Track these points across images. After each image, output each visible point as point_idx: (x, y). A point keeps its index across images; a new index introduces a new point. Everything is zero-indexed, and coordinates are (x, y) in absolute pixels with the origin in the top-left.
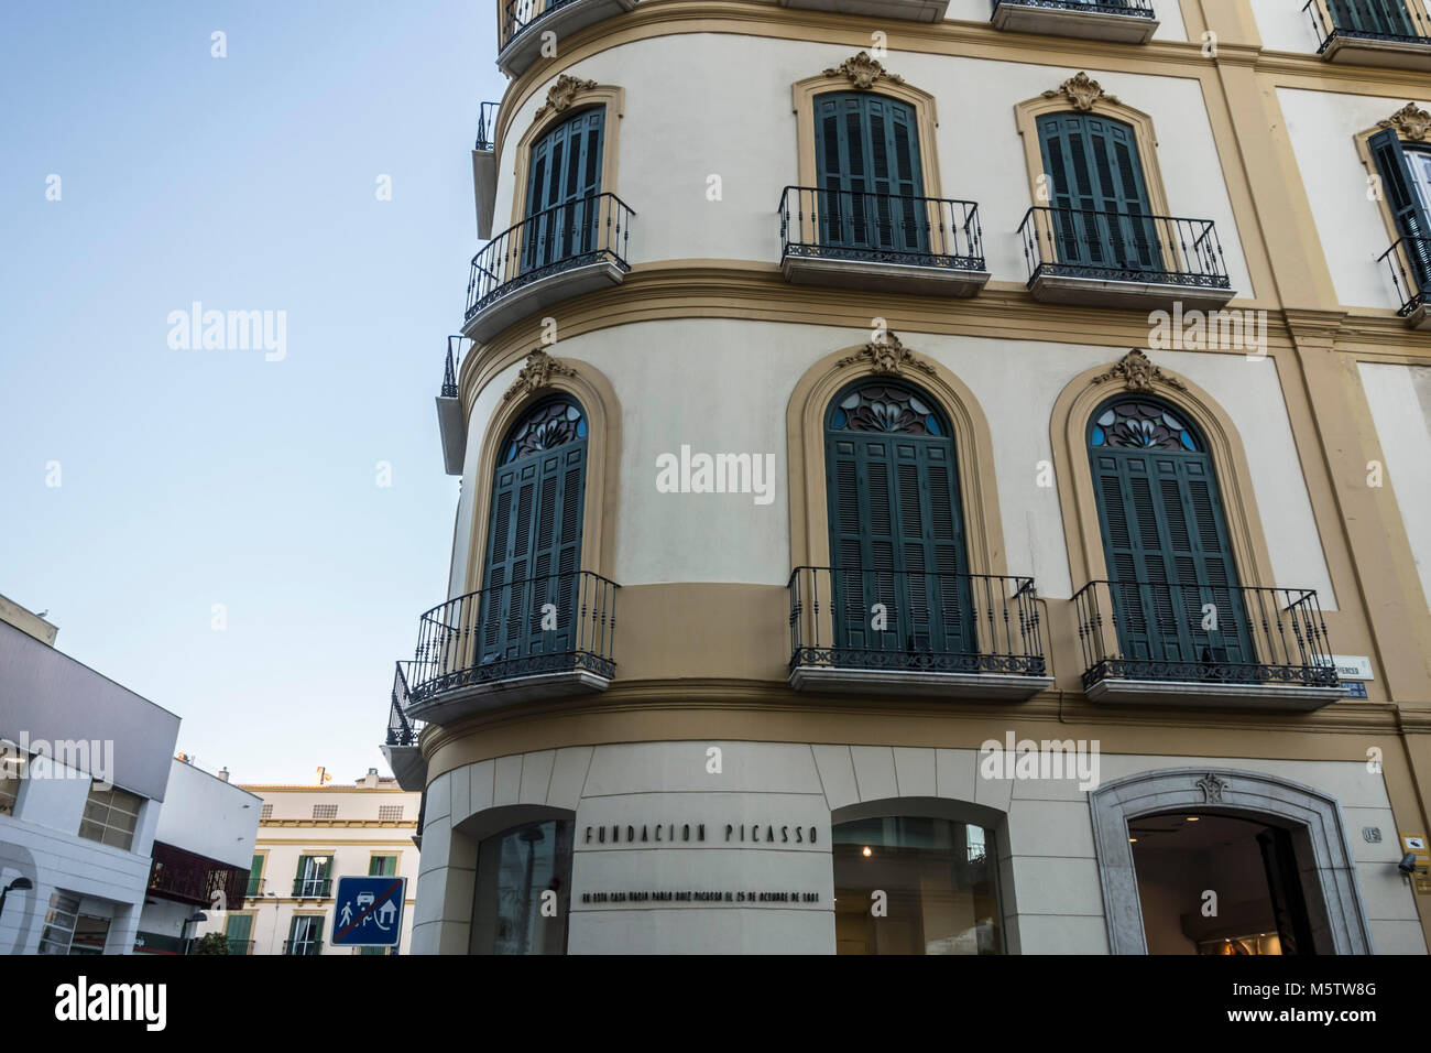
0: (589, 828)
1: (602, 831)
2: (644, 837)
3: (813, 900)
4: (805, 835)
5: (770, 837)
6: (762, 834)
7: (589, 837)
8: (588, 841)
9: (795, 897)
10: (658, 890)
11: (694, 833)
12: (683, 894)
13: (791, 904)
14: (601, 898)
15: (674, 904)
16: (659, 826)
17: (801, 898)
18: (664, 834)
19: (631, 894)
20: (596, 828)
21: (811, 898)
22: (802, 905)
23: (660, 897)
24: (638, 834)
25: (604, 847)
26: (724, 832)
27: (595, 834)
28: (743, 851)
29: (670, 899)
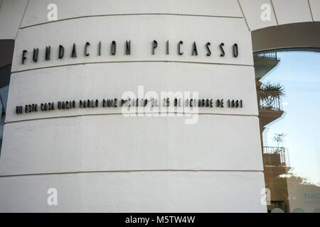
0: (25, 51)
1: (36, 52)
2: (74, 54)
3: (237, 106)
4: (228, 49)
5: (195, 51)
6: (187, 49)
7: (24, 58)
8: (23, 63)
9: (220, 104)
10: (85, 99)
11: (120, 48)
12: (109, 101)
13: (215, 110)
14: (32, 108)
15: (100, 110)
16: (88, 44)
17: (225, 104)
18: (92, 50)
19: (59, 103)
20: (30, 51)
21: (235, 104)
22: (226, 110)
23: (87, 104)
24: (68, 51)
25: (37, 65)
26: (150, 47)
27: (29, 56)
28: (167, 63)
29: (97, 106)
